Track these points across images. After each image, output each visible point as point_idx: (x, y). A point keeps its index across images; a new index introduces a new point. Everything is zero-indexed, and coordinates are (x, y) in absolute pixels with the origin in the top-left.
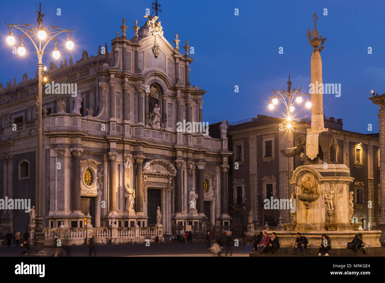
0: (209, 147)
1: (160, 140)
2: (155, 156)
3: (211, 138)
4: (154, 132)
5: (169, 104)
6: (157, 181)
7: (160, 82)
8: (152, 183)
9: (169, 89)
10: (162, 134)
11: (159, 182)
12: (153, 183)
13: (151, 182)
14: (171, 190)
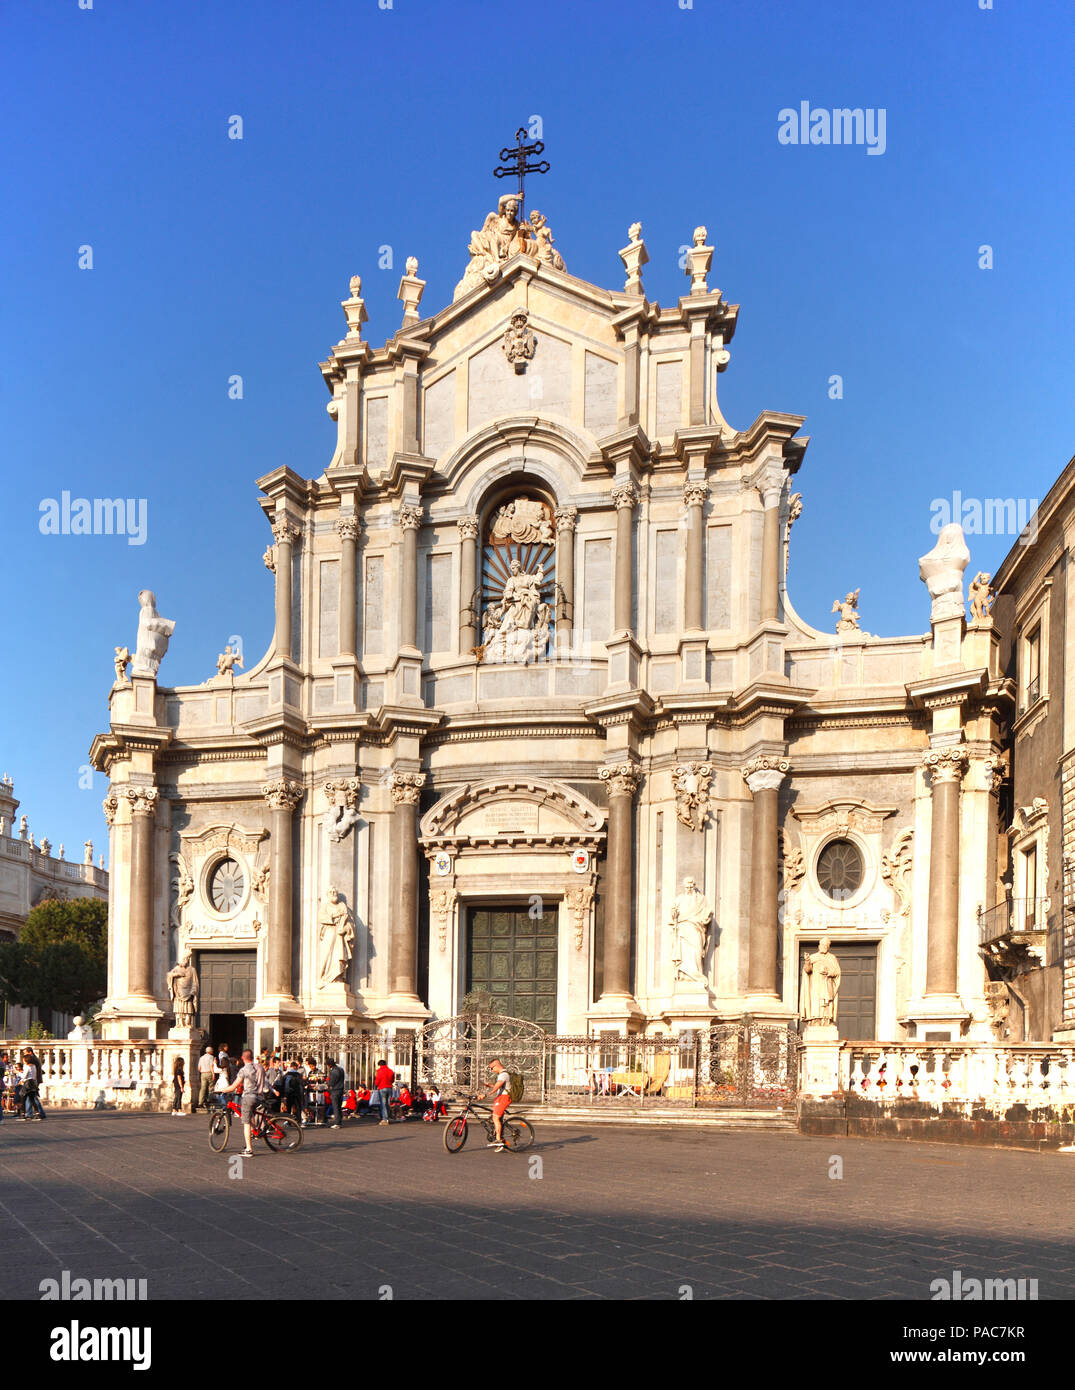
0: (858, 685)
1: (522, 702)
2: (497, 768)
3: (877, 639)
4: (495, 673)
5: (592, 546)
6: (505, 871)
7: (536, 466)
8: (479, 878)
9: (586, 478)
10: (538, 673)
11: (516, 874)
12: (485, 878)
13: (474, 876)
14: (584, 900)
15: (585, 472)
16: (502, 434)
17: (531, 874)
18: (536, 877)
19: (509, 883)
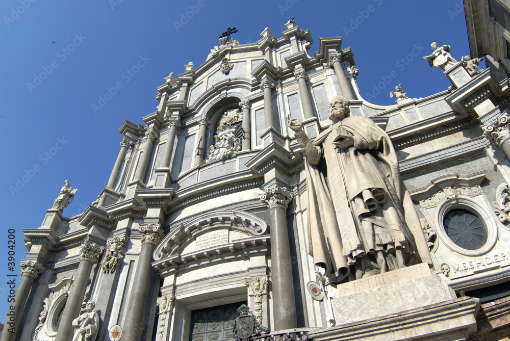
0: (421, 120)
5: (258, 111)
7: (232, 94)
9: (252, 90)
10: (230, 163)
11: (213, 277)
13: (186, 284)
14: (261, 287)
15: (251, 88)
16: (216, 89)
17: (223, 275)
18: (226, 277)
19: (208, 284)
